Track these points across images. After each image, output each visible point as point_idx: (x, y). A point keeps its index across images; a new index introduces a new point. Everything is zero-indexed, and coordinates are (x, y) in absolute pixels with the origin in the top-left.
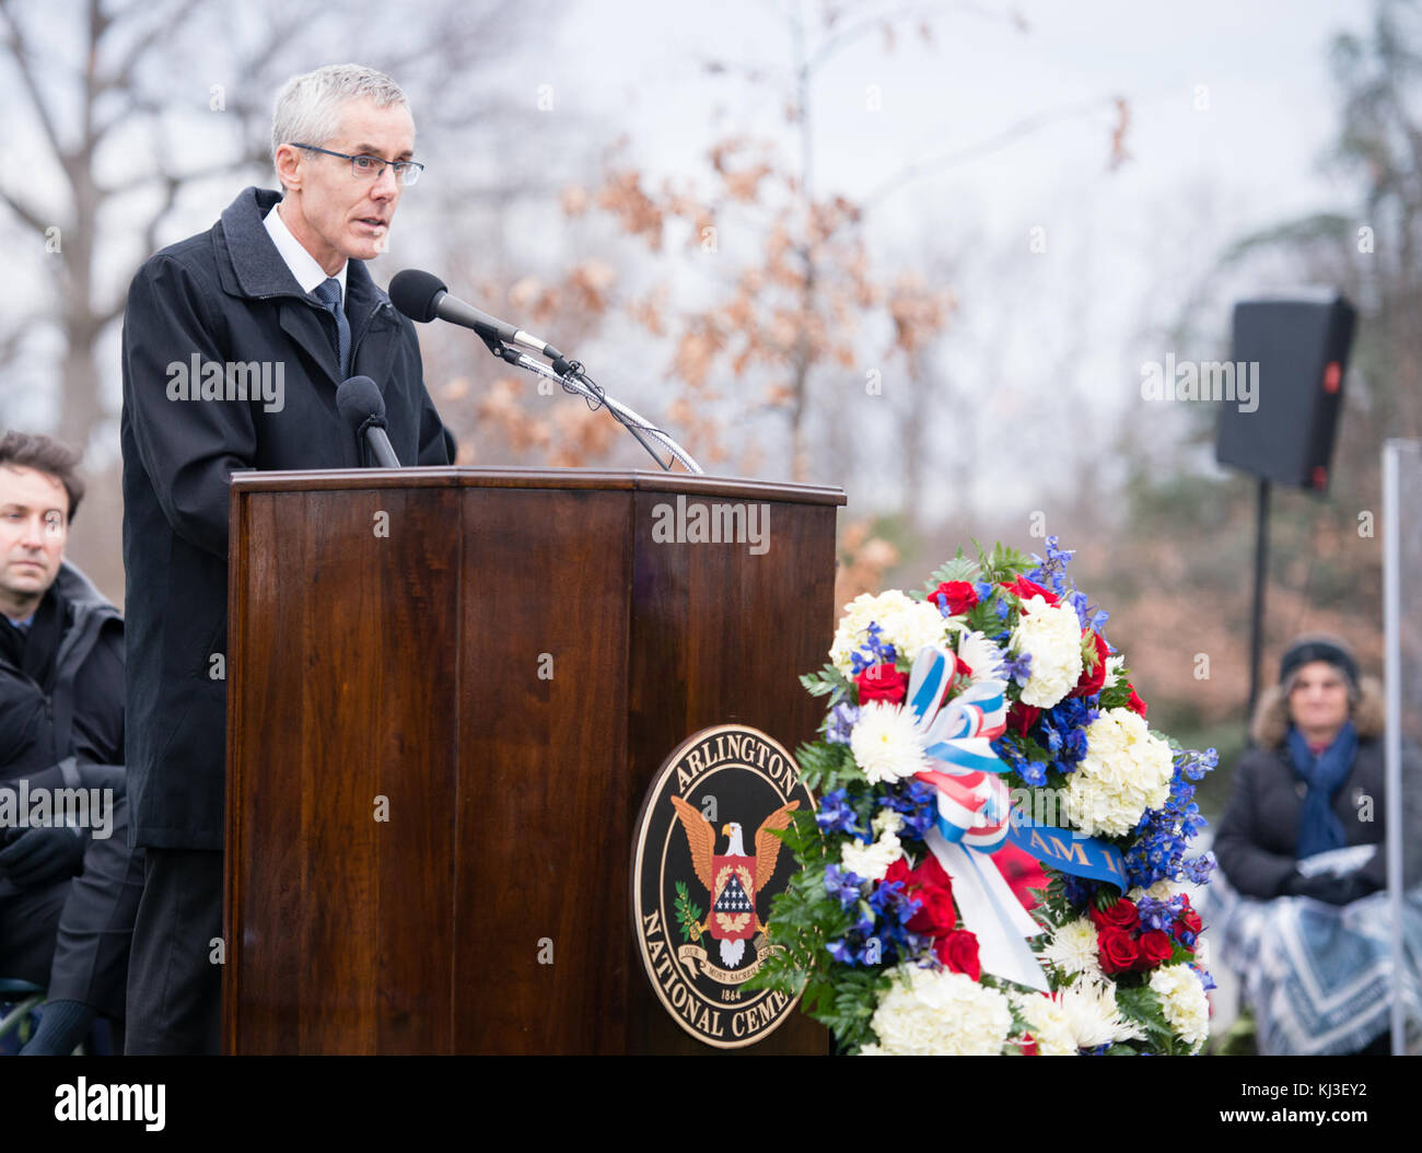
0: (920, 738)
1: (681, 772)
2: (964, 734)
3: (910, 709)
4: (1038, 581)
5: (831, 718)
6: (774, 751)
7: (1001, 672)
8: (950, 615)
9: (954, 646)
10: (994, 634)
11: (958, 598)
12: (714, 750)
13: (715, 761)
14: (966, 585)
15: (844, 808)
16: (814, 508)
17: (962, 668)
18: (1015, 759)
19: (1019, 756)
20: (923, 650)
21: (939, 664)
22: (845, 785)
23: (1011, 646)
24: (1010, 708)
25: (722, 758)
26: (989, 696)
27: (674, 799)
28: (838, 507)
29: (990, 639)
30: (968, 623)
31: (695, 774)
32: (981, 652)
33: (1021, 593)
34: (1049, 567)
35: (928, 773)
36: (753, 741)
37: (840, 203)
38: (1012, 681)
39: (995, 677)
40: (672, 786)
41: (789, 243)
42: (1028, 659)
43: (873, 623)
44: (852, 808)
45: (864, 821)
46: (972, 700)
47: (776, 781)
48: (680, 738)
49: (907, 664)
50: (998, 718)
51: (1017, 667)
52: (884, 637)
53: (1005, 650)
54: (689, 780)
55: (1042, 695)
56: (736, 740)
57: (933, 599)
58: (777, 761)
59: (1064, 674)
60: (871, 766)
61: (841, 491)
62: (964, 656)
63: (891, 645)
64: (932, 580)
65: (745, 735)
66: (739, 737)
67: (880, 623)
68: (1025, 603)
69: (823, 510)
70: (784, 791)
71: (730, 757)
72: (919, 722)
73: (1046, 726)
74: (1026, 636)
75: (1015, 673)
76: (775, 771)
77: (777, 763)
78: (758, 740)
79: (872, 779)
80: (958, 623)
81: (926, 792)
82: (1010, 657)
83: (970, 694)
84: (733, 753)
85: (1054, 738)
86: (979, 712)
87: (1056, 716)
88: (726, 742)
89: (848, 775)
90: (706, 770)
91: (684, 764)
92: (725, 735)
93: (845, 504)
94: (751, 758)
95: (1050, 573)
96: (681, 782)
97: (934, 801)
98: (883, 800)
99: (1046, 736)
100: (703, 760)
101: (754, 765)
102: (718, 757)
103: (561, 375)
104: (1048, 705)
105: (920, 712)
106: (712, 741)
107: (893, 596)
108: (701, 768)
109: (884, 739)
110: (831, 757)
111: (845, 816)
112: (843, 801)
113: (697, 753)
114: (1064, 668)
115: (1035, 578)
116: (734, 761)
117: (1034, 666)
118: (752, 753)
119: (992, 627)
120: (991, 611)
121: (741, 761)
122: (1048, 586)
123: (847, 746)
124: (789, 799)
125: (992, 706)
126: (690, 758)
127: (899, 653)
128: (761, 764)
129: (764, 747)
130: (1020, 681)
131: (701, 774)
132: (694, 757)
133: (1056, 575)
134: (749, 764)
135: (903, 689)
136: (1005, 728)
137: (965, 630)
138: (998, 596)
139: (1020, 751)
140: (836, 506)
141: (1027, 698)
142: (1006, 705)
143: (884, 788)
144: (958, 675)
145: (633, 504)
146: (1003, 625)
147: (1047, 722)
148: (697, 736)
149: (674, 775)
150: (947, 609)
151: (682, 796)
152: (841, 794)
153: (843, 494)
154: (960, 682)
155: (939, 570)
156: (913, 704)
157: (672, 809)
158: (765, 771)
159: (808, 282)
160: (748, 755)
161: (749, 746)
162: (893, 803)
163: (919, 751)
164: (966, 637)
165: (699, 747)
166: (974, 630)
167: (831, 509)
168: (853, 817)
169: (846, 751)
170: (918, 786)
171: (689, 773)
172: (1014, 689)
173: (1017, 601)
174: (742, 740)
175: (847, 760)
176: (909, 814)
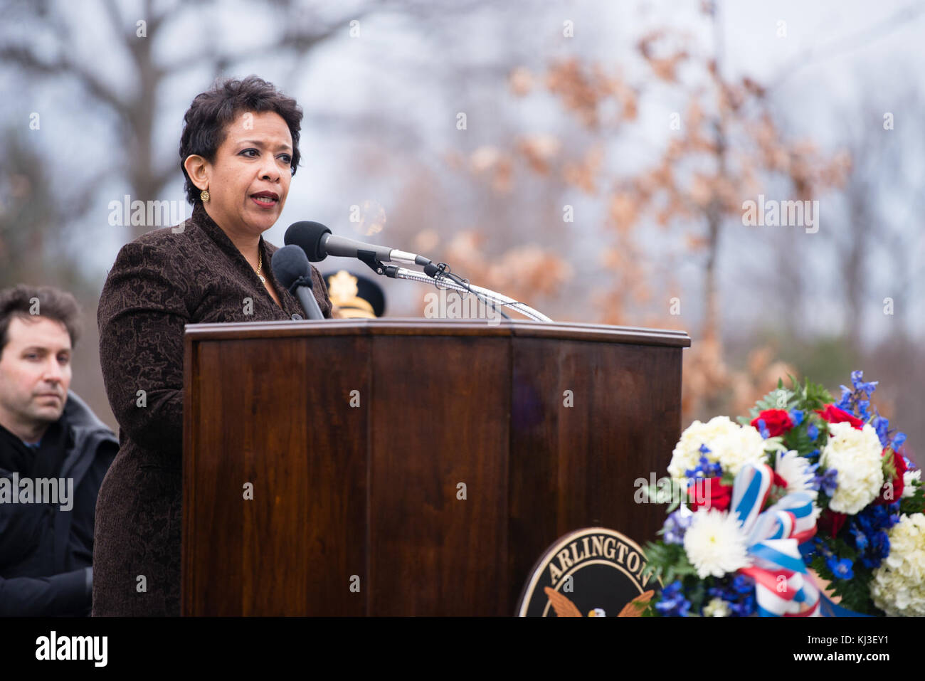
0: (743, 539)
1: (553, 567)
2: (778, 536)
3: (734, 514)
4: (847, 408)
5: (669, 523)
6: (631, 549)
7: (811, 485)
8: (770, 437)
9: (772, 462)
10: (807, 453)
11: (774, 424)
12: (580, 548)
13: (582, 558)
14: (783, 413)
15: (680, 598)
16: (665, 350)
17: (778, 481)
18: (827, 557)
19: (830, 554)
20: (743, 468)
21: (757, 477)
22: (681, 578)
23: (821, 463)
24: (821, 514)
25: (588, 555)
26: (800, 504)
27: (548, 590)
28: (684, 349)
29: (802, 456)
30: (784, 444)
31: (565, 568)
32: (795, 468)
33: (830, 419)
34: (856, 397)
35: (750, 569)
36: (614, 541)
37: (748, 83)
38: (822, 493)
39: (808, 489)
40: (546, 578)
41: (702, 116)
42: (835, 473)
43: (703, 445)
44: (687, 598)
45: (697, 608)
46: (785, 507)
47: (634, 574)
48: (553, 539)
49: (731, 477)
50: (809, 522)
51: (826, 481)
52: (712, 457)
53: (816, 466)
54: (559, 573)
55: (848, 503)
56: (599, 540)
57: (755, 424)
58: (634, 558)
59: (866, 485)
60: (702, 563)
61: (686, 335)
62: (781, 471)
63: (718, 463)
64: (756, 408)
65: (606, 536)
66: (602, 538)
67: (709, 446)
68: (834, 427)
69: (672, 350)
70: (640, 582)
71: (594, 554)
72: (742, 525)
73: (854, 529)
74: (833, 455)
75: (824, 485)
76: (632, 566)
77: (634, 559)
78: (618, 540)
79: (703, 574)
80: (775, 443)
81: (748, 584)
82: (820, 472)
83: (784, 502)
84: (597, 551)
85: (861, 539)
86: (792, 517)
87: (862, 520)
88: (590, 542)
89: (683, 571)
90: (575, 565)
91: (556, 561)
92: (589, 536)
93: (689, 346)
94: (612, 556)
95: (857, 401)
96: (553, 576)
97: (753, 592)
98: (713, 591)
99: (853, 538)
100: (571, 557)
101: (615, 561)
102: (584, 555)
103: (433, 276)
104: (853, 511)
105: (743, 517)
106: (579, 542)
107: (721, 422)
108: (570, 564)
109: (713, 540)
110: (670, 555)
111: (680, 605)
112: (679, 592)
113: (566, 552)
114: (866, 480)
115: (845, 406)
116: (598, 557)
117: (841, 479)
118: (613, 551)
119: (804, 447)
120: (803, 434)
121: (603, 558)
122: (855, 413)
123: (682, 546)
124: (645, 589)
125: (805, 511)
126: (560, 556)
127: (724, 469)
128: (620, 560)
129: (623, 547)
130: (829, 492)
131: (570, 568)
132: (564, 555)
133: (862, 403)
134: (610, 560)
135: (728, 499)
136: (815, 531)
137: (782, 449)
138: (809, 422)
139: (831, 550)
140: (682, 348)
141: (837, 506)
142: (816, 512)
143: (711, 580)
144: (775, 487)
145: (511, 348)
146: (815, 445)
147: (854, 525)
148: (567, 537)
149: (547, 571)
150: (766, 432)
151: (554, 587)
152: (677, 586)
153: (688, 337)
154: (777, 493)
155: (763, 400)
156: (737, 511)
157: (546, 598)
158: (624, 566)
159: (719, 149)
160: (609, 553)
161: (610, 545)
162: (721, 593)
163: (742, 550)
164: (783, 455)
165: (568, 547)
166: (789, 449)
167: (677, 350)
168: (687, 605)
169: (680, 550)
170: (741, 580)
171: (560, 567)
172: (823, 500)
173: (825, 425)
174: (604, 540)
175: (682, 558)
176: (734, 602)
